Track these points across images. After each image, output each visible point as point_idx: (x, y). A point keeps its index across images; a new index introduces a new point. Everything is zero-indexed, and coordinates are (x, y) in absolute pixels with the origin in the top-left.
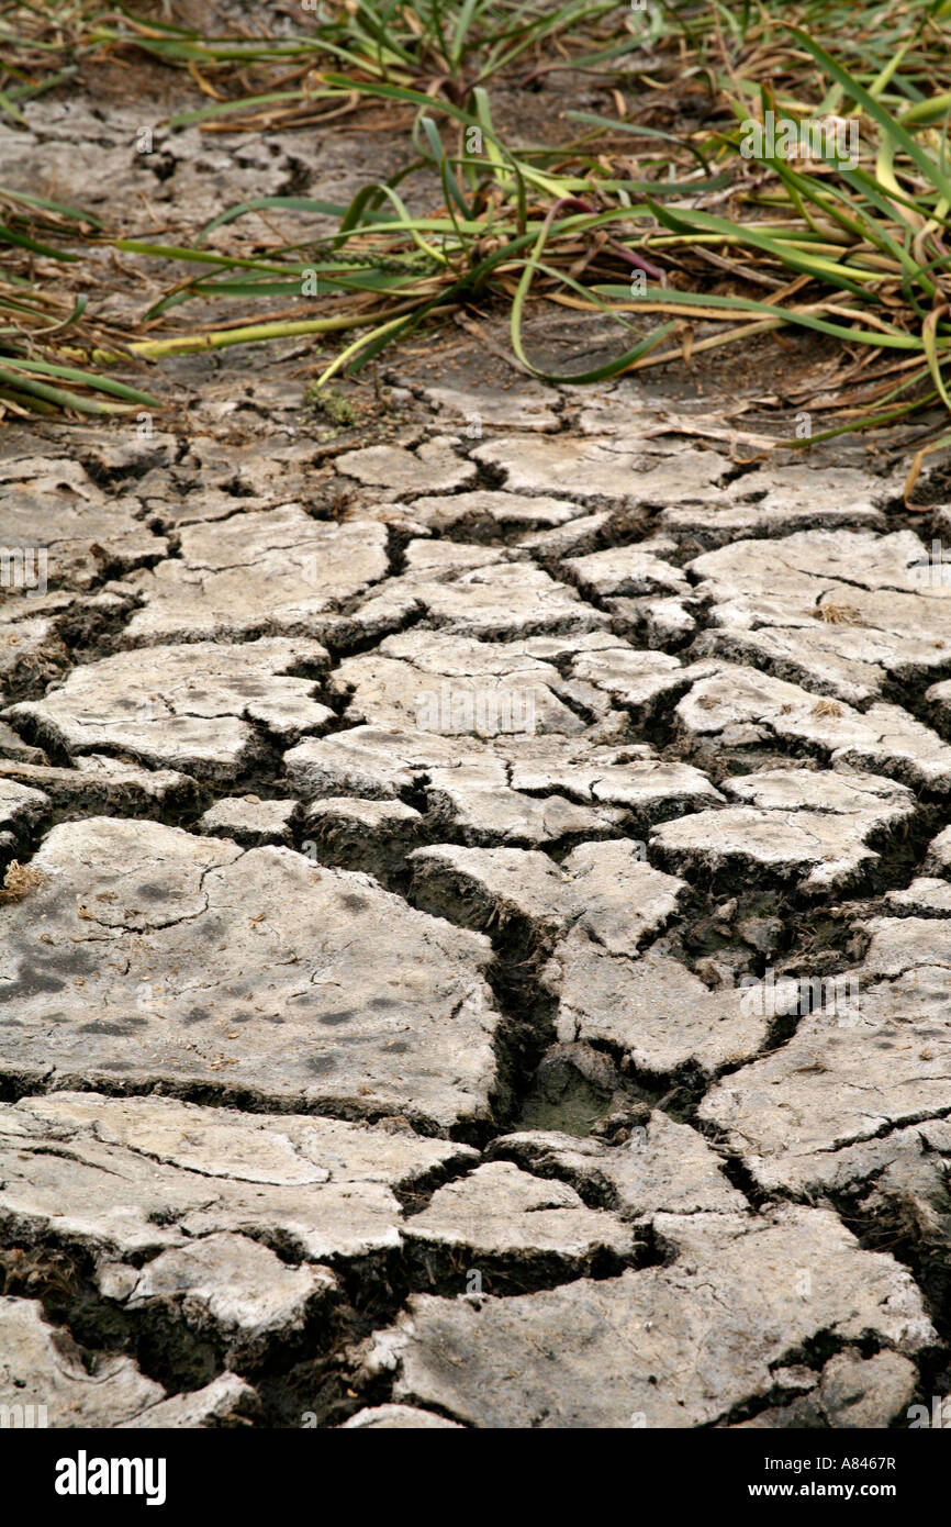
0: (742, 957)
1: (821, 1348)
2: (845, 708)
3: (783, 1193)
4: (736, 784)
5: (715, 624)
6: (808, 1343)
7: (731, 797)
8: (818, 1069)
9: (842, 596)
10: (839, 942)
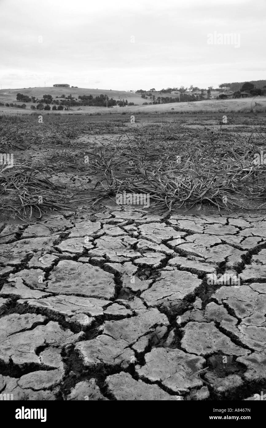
0: (145, 276)
1: (156, 326)
2: (157, 245)
3: (151, 306)
4: (144, 254)
5: (141, 234)
6: (154, 325)
7: (144, 256)
8: (155, 290)
9: (157, 231)
10: (157, 274)
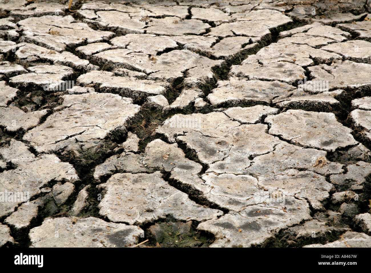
0: (33, 106)
1: (52, 183)
2: (56, 52)
3: (43, 153)
4: (30, 68)
5: (24, 35)
6: (49, 183)
7: (30, 71)
8: (51, 127)
9: (55, 29)
10: (56, 101)
